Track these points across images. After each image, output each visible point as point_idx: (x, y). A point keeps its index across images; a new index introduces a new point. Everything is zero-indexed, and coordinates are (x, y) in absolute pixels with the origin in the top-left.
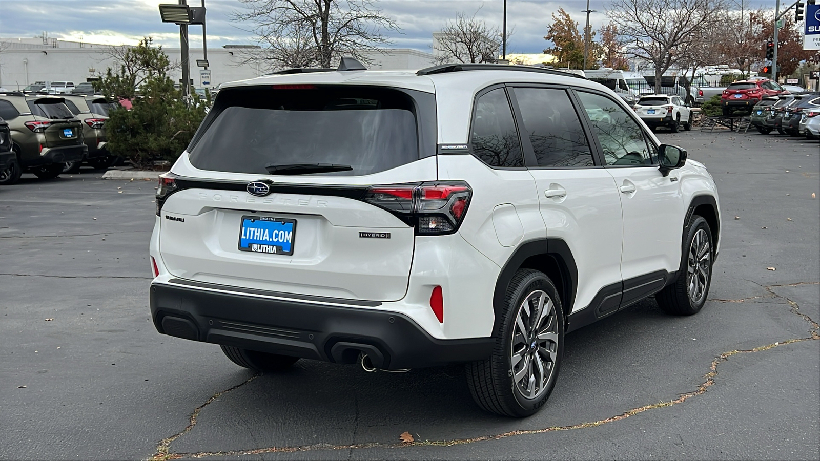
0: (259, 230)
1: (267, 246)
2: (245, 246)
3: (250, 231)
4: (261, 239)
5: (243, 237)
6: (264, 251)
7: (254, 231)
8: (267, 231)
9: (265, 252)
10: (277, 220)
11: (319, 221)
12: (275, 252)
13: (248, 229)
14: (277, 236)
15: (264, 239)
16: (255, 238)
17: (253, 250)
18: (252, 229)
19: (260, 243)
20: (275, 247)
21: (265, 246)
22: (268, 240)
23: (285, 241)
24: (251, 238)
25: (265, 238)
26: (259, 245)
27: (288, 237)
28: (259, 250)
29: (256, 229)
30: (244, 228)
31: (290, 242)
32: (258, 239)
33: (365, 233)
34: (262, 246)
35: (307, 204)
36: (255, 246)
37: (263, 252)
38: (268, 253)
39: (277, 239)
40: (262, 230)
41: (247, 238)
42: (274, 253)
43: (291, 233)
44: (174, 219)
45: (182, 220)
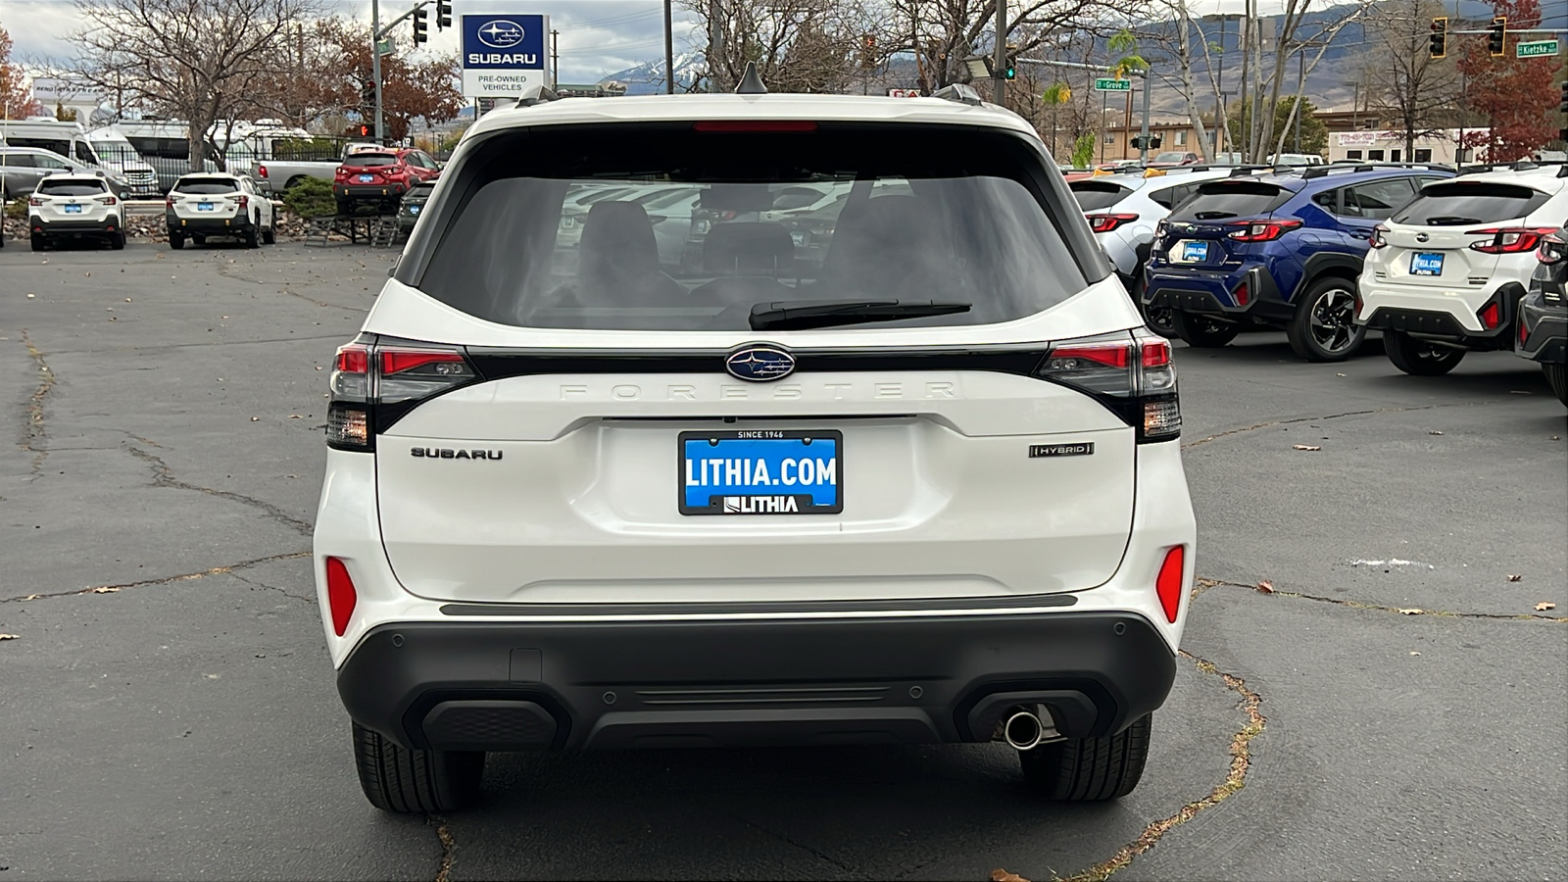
0: (738, 462)
1: (769, 499)
2: (700, 504)
3: (710, 468)
4: (747, 482)
5: (690, 482)
6: (761, 510)
7: (723, 468)
8: (761, 464)
9: (765, 513)
10: (787, 435)
11: (913, 430)
12: (795, 510)
13: (704, 462)
14: (793, 472)
15: (755, 483)
16: (729, 482)
17: (726, 510)
18: (716, 463)
19: (746, 493)
20: (791, 500)
21: (761, 500)
22: (767, 483)
23: (820, 482)
24: (716, 482)
25: (757, 479)
26: (744, 499)
27: (826, 472)
28: (744, 509)
29: (729, 462)
30: (689, 463)
31: (833, 482)
32: (738, 482)
33: (1045, 447)
34: (753, 499)
35: (898, 392)
36: (732, 501)
37: (757, 513)
38: (773, 513)
39: (794, 480)
40: (747, 462)
41: (704, 482)
42: (791, 512)
43: (833, 461)
44: (455, 454)
45: (495, 455)
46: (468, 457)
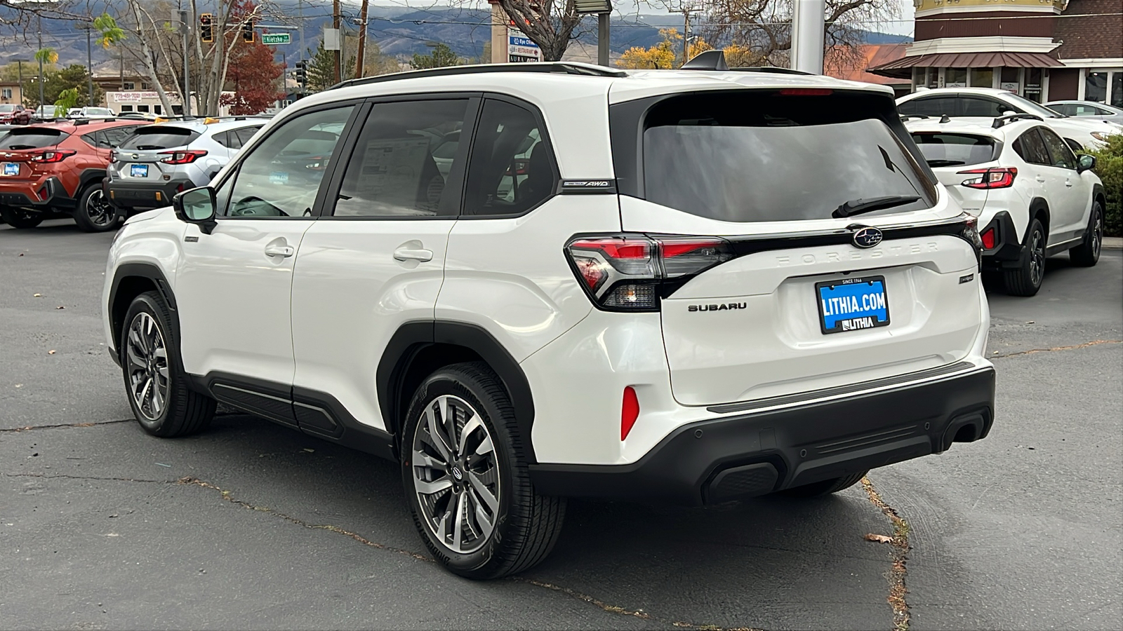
0: (844, 298)
1: (860, 320)
2: (830, 326)
3: (833, 303)
4: (850, 311)
5: (826, 314)
6: (859, 327)
7: (838, 302)
8: (854, 298)
9: (860, 329)
10: (864, 280)
11: (909, 273)
12: (872, 325)
13: (830, 300)
14: (868, 303)
15: (853, 311)
16: (842, 312)
17: (844, 329)
18: (835, 300)
19: (851, 317)
20: (870, 319)
21: (857, 320)
22: (858, 310)
23: (879, 308)
24: (837, 313)
25: (854, 308)
26: (850, 321)
27: (881, 301)
28: (852, 328)
29: (840, 299)
30: (824, 301)
31: (884, 307)
32: (846, 312)
33: (964, 277)
34: (854, 321)
36: (846, 323)
37: (857, 329)
38: (864, 328)
39: (869, 307)
40: (848, 298)
41: (832, 313)
42: (871, 327)
43: (883, 294)
44: (718, 307)
45: (742, 306)
46: (726, 308)
